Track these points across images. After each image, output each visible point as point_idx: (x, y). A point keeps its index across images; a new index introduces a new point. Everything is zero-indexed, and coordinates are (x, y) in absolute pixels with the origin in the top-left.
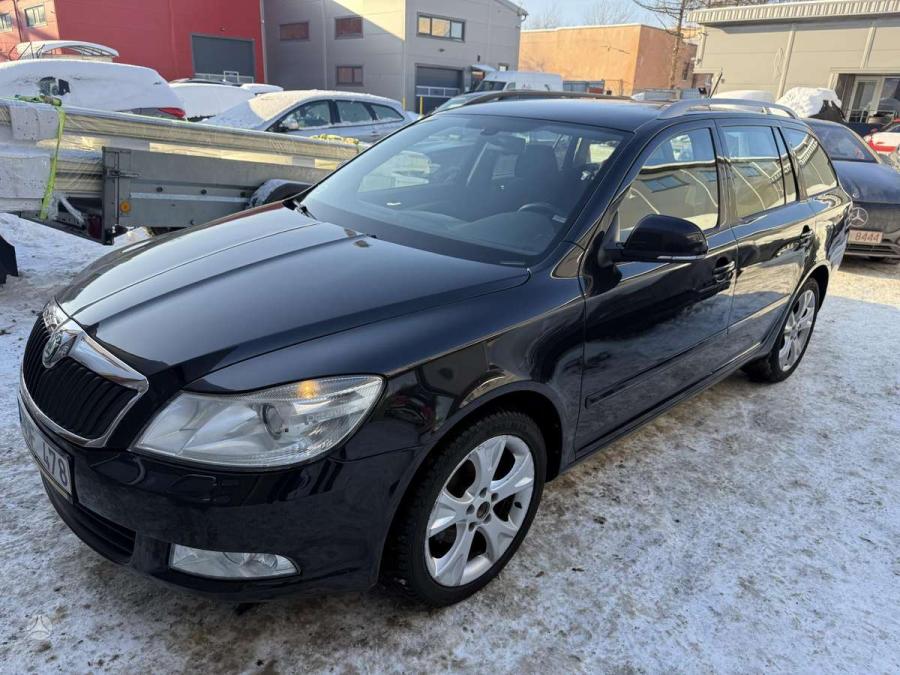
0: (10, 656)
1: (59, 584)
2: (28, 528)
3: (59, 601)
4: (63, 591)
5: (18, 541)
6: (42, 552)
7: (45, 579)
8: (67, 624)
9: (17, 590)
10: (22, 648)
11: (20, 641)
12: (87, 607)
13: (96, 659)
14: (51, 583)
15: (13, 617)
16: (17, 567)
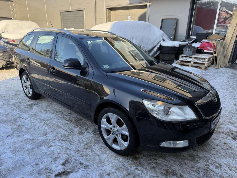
0: (230, 147)
1: (213, 149)
2: (205, 164)
3: (216, 147)
4: (214, 147)
5: (210, 163)
6: (209, 157)
7: (214, 152)
8: (218, 143)
9: (220, 154)
10: (228, 146)
11: (227, 148)
12: (213, 143)
13: (219, 138)
14: (214, 151)
15: (224, 152)
16: (216, 158)
